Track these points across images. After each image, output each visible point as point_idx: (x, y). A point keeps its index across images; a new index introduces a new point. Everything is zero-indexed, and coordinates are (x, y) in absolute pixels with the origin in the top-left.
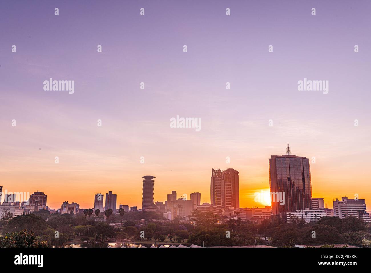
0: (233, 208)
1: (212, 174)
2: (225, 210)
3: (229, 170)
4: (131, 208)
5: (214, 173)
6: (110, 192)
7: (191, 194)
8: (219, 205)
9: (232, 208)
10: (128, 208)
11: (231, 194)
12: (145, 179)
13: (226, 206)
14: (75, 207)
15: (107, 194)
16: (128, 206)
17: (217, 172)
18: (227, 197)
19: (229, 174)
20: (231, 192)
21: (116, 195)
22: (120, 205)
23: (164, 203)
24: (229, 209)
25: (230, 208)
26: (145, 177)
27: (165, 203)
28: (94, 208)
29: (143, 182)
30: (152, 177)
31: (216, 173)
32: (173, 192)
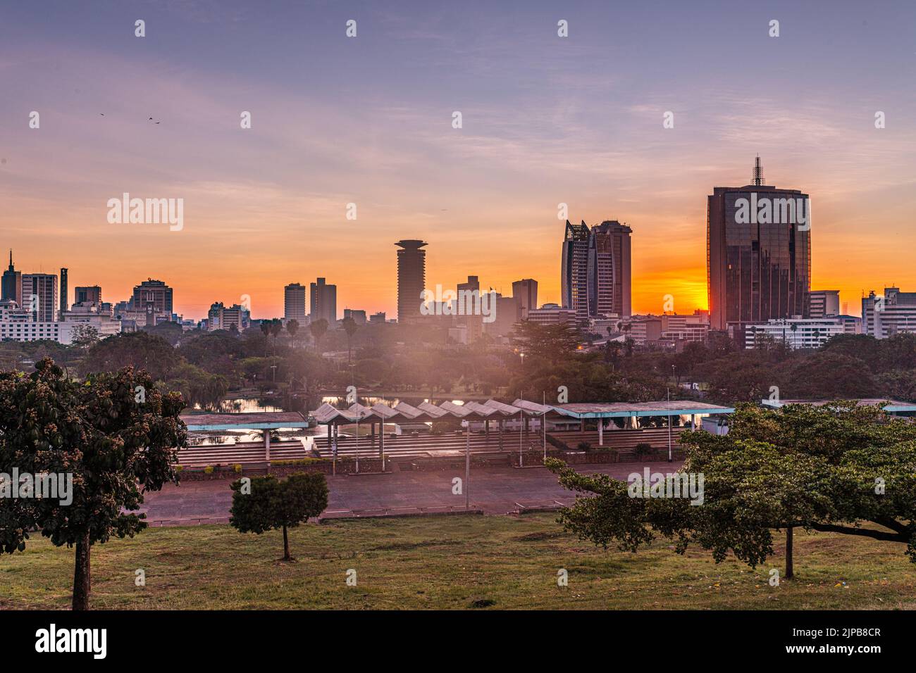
1: (566, 234)
2: (597, 320)
3: (607, 224)
4: (371, 316)
5: (570, 232)
6: (321, 280)
7: (514, 284)
8: (582, 308)
9: (612, 316)
10: (365, 317)
11: (612, 281)
12: (402, 248)
13: (599, 312)
14: (239, 314)
15: (312, 285)
16: (363, 313)
17: (578, 231)
18: (602, 289)
19: (608, 233)
20: (611, 278)
21: (334, 287)
22: (345, 310)
24: (606, 318)
25: (607, 315)
26: (402, 243)
28: (284, 317)
29: (398, 254)
30: (420, 243)
31: (574, 232)
32: (470, 278)
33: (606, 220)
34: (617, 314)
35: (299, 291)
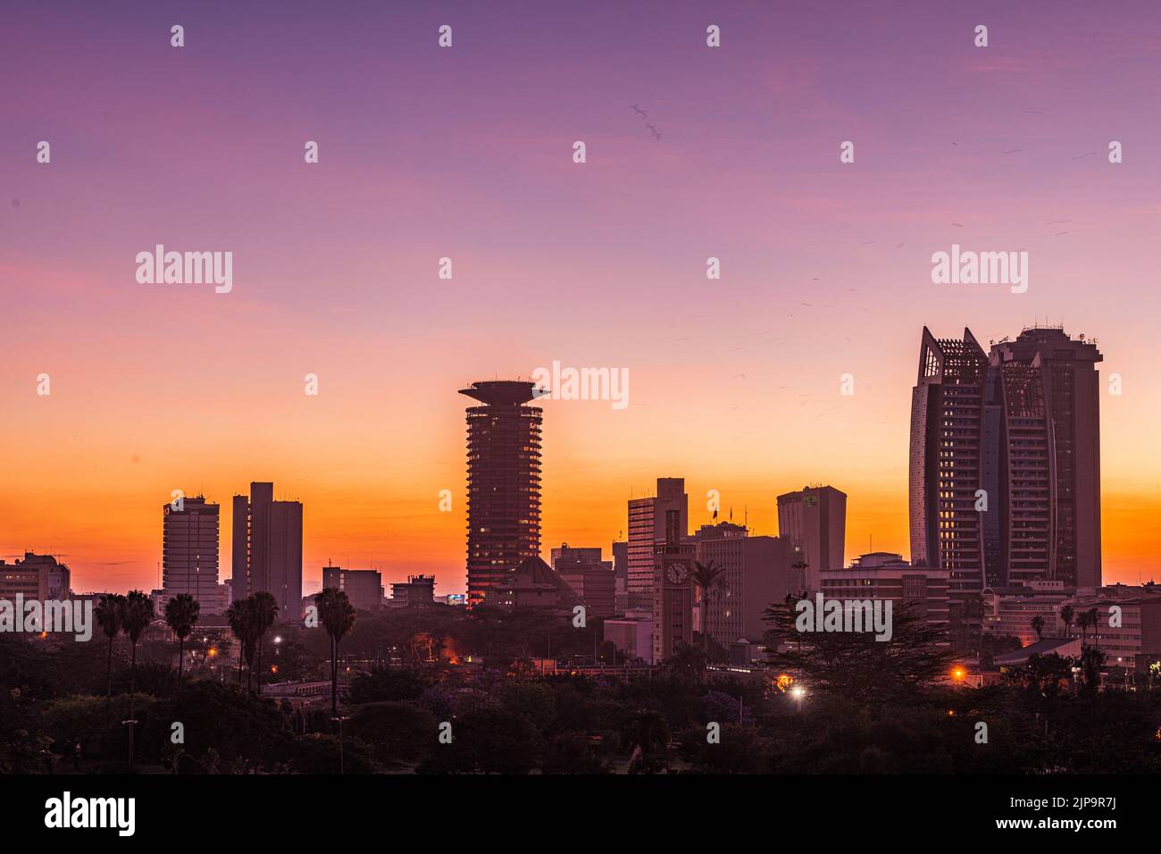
0: (1055, 588)
1: (923, 365)
2: (1007, 598)
3: (1034, 340)
4: (397, 588)
5: (931, 359)
6: (263, 489)
7: (782, 500)
8: (966, 565)
9: (1047, 588)
10: (381, 590)
11: (1046, 493)
12: (478, 404)
13: (1016, 576)
15: (239, 501)
16: (376, 576)
17: (955, 356)
18: (1022, 513)
19: (1036, 362)
20: (1047, 483)
21: (296, 508)
22: (326, 570)
23: (608, 556)
24: (1030, 593)
25: (1034, 585)
26: (479, 390)
27: (612, 559)
28: (161, 588)
29: (470, 420)
30: (527, 390)
31: (944, 359)
32: (662, 483)
33: (1030, 326)
34: (1061, 583)
35: (203, 518)
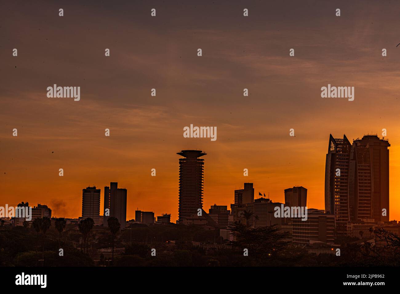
0: (372, 221)
1: (330, 147)
2: (355, 224)
3: (366, 138)
4: (159, 218)
5: (333, 145)
6: (114, 185)
7: (286, 191)
8: (343, 213)
9: (369, 221)
10: (154, 218)
11: (370, 190)
12: (183, 157)
13: (359, 217)
14: (42, 213)
15: (106, 188)
16: (152, 214)
17: (340, 144)
18: (362, 196)
19: (368, 146)
20: (370, 186)
21: (125, 191)
22: (136, 212)
23: (229, 209)
24: (363, 222)
25: (365, 220)
26: (183, 153)
28: (81, 216)
29: (180, 163)
30: (200, 153)
31: (336, 146)
32: (246, 185)
33: (366, 134)
34: (374, 220)
35: (95, 194)
